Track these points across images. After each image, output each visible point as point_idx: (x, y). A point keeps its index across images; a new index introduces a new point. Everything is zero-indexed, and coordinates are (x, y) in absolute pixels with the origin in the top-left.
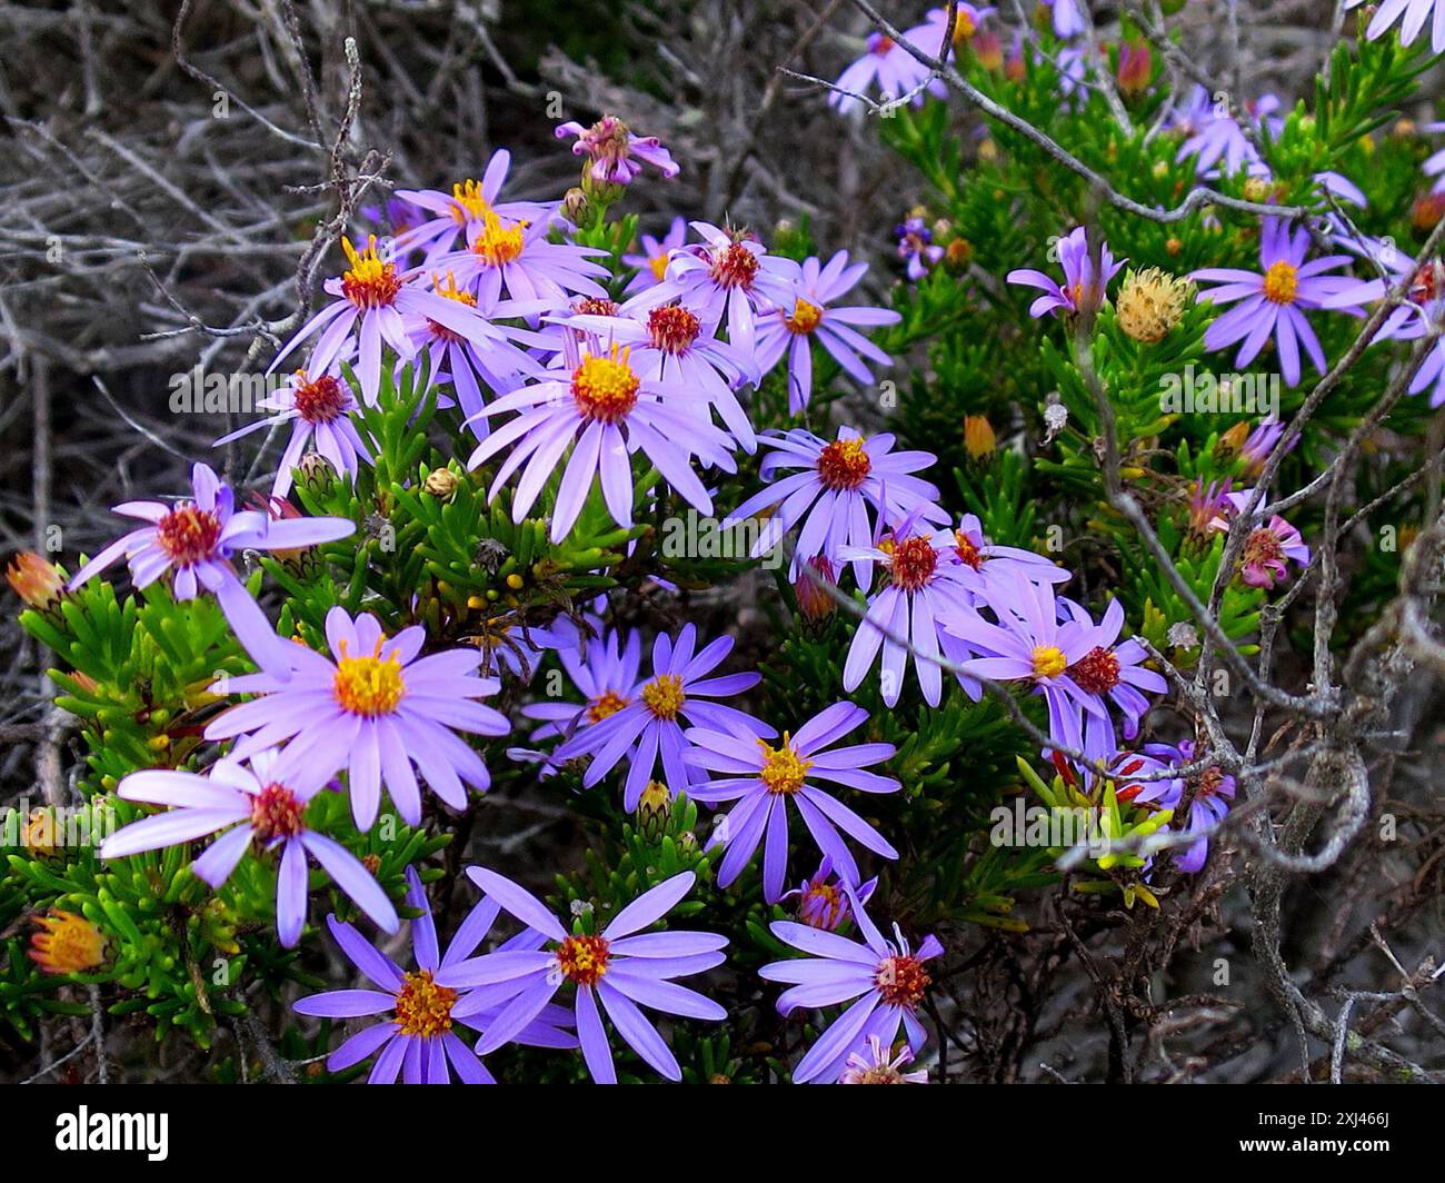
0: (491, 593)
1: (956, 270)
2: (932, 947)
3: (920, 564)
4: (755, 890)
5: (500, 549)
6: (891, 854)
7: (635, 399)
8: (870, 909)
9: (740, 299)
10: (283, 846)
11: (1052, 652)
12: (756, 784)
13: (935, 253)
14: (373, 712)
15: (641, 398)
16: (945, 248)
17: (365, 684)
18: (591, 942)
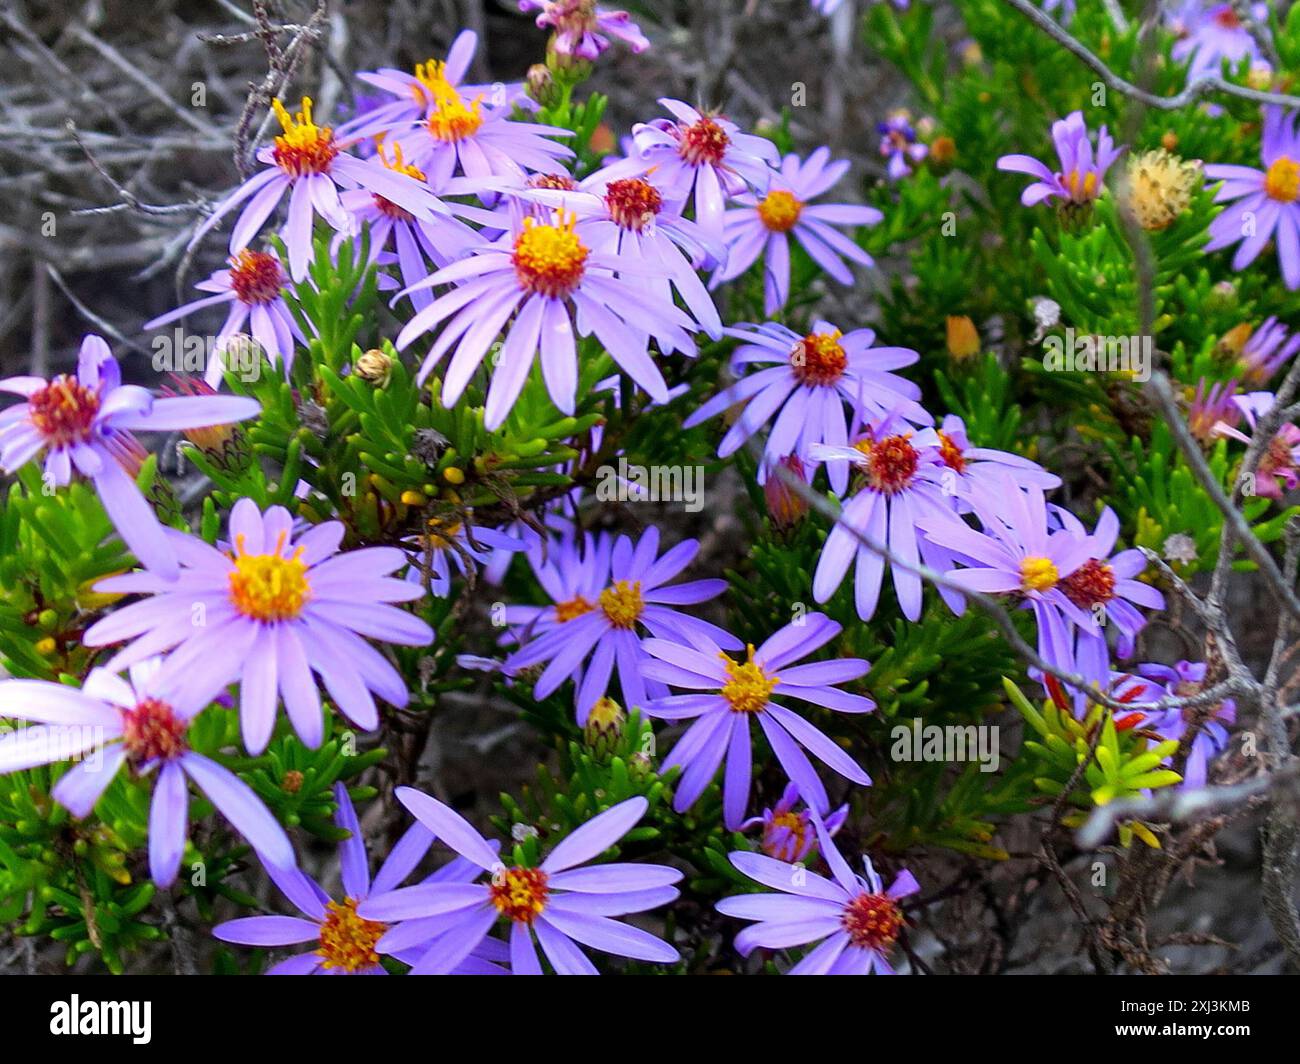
0: (429, 488)
1: (939, 169)
2: (907, 884)
3: (899, 465)
4: (716, 812)
5: (440, 440)
6: (863, 779)
7: (582, 270)
8: (839, 841)
9: (708, 177)
10: (160, 769)
11: (1043, 563)
12: (717, 699)
13: (918, 151)
14: (273, 616)
15: (588, 271)
16: (928, 145)
17: (262, 585)
18: (528, 875)
